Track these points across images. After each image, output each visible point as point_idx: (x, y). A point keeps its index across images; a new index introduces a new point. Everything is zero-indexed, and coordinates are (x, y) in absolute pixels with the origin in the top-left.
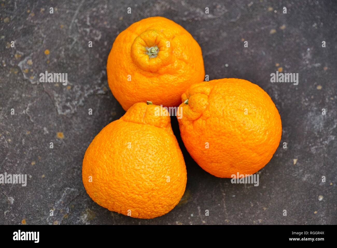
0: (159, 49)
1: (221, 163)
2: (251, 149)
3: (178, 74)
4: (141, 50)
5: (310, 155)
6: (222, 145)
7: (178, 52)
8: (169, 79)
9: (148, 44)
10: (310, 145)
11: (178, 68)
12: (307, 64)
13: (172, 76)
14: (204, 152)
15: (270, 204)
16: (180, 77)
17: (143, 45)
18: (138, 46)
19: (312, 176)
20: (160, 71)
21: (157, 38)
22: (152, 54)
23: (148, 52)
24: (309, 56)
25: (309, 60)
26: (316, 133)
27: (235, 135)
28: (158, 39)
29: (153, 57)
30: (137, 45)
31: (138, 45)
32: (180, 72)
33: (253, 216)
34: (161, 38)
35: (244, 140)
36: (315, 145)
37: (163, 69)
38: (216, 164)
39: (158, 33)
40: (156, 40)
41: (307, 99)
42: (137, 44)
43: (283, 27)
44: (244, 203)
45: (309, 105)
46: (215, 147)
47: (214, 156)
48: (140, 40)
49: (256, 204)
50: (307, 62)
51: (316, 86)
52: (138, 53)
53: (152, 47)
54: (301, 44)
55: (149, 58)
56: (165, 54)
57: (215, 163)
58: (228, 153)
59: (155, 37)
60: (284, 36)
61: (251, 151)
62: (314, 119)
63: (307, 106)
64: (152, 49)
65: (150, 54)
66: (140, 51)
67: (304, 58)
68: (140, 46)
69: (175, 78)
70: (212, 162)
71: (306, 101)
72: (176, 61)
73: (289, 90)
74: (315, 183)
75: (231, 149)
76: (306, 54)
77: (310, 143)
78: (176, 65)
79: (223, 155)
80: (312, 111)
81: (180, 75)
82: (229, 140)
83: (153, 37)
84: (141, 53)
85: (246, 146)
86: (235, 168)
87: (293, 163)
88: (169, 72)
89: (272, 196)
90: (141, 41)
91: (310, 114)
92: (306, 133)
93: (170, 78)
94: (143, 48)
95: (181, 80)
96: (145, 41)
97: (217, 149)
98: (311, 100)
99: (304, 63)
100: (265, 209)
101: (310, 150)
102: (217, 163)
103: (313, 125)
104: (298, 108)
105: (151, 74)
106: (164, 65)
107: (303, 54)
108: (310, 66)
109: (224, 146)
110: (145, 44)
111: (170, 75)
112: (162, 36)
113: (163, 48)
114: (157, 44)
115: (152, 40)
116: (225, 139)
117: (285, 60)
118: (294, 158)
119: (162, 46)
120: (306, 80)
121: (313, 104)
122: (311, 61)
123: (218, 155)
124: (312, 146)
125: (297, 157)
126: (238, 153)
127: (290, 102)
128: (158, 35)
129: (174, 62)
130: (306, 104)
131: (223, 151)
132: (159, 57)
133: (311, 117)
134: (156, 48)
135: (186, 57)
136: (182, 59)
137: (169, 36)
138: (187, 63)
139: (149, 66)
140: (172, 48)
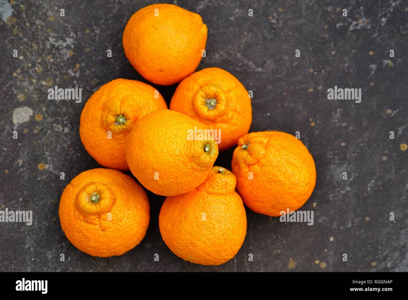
0: (217, 102)
1: (265, 203)
2: (293, 197)
3: (230, 123)
4: (202, 102)
5: (328, 201)
6: (271, 190)
7: (232, 104)
8: (223, 127)
9: (208, 97)
10: (329, 192)
11: (232, 119)
12: (336, 123)
13: (225, 124)
14: (254, 192)
15: (289, 238)
16: (233, 125)
17: (204, 98)
18: (199, 98)
19: (327, 219)
20: (216, 121)
21: (216, 92)
22: (210, 105)
23: (208, 103)
24: (338, 115)
25: (338, 119)
26: (335, 183)
27: (283, 184)
28: (217, 94)
29: (211, 108)
30: (198, 97)
31: (200, 97)
32: (233, 121)
33: (274, 247)
34: (220, 93)
35: (290, 189)
36: (333, 193)
37: (219, 119)
38: (260, 204)
39: (218, 88)
40: (215, 94)
41: (331, 153)
42: (199, 96)
43: (320, 88)
44: (268, 235)
45: (333, 158)
46: (264, 190)
47: (261, 197)
48: (201, 93)
49: (277, 236)
50: (336, 121)
51: (340, 142)
52: (199, 104)
53: (211, 100)
54: (333, 105)
55: (208, 109)
56: (222, 107)
57: (260, 202)
58: (274, 197)
59: (215, 91)
60: (320, 95)
61: (293, 198)
62: (335, 171)
63: (330, 159)
64: (212, 102)
65: (209, 106)
66: (201, 102)
67: (334, 117)
68: (201, 98)
69: (228, 127)
70: (257, 201)
71: (330, 155)
72: (230, 113)
73: (318, 143)
74: (328, 226)
75: (278, 194)
76: (336, 113)
77: (329, 190)
78: (230, 116)
79: (269, 198)
80: (335, 164)
81: (233, 124)
82: (278, 187)
83: (213, 92)
84: (202, 105)
85: (290, 194)
86: (276, 209)
87: (313, 205)
88: (224, 122)
89: (291, 232)
90: (203, 94)
91: (333, 166)
92: (327, 181)
93: (224, 126)
94: (204, 100)
95: (233, 128)
96: (205, 94)
97: (266, 192)
98: (335, 154)
99: (333, 121)
100: (284, 242)
101: (328, 197)
102: (262, 202)
103: (334, 176)
104: (323, 159)
105: (208, 122)
106: (221, 115)
107: (333, 114)
108: (338, 125)
109: (272, 191)
110: (205, 97)
111: (224, 124)
112: (220, 91)
113: (221, 102)
114: (216, 97)
115: (212, 94)
116: (275, 186)
117: (318, 116)
118: (315, 202)
119: (220, 100)
120: (333, 136)
121: (336, 158)
122: (340, 121)
123: (264, 197)
124: (331, 194)
125: (317, 201)
126: (282, 198)
127: (317, 153)
128: (217, 90)
129: (229, 113)
130: (330, 157)
131: (270, 195)
132: (217, 110)
133: (333, 168)
134: (215, 101)
135: (239, 109)
136: (235, 111)
137: (226, 89)
138: (239, 113)
139: (208, 116)
140: (228, 101)
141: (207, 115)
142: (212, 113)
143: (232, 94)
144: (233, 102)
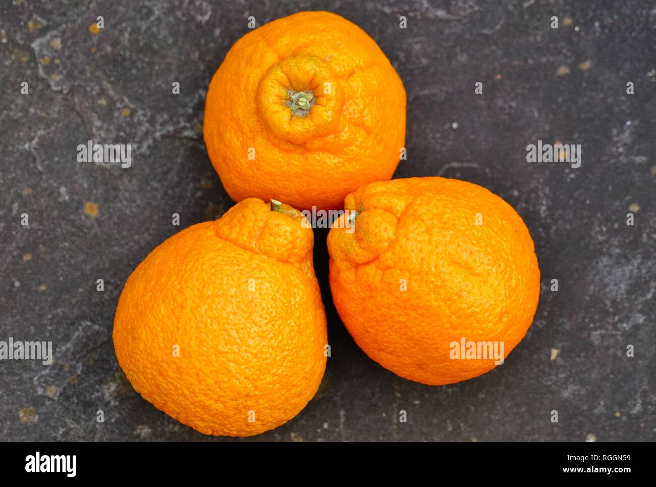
0: (315, 101)
1: (399, 356)
3: (345, 154)
4: (278, 96)
6: (406, 327)
7: (354, 109)
8: (324, 163)
9: (293, 86)
11: (348, 144)
13: (332, 157)
16: (350, 160)
17: (285, 86)
18: (272, 87)
19: (583, 391)
20: (309, 146)
21: (315, 75)
22: (297, 107)
23: (292, 101)
28: (317, 80)
29: (300, 113)
30: (270, 84)
31: (273, 85)
32: (352, 151)
34: (323, 78)
37: (317, 143)
39: (319, 66)
40: (311, 81)
42: (272, 82)
46: (393, 326)
47: (388, 342)
48: (278, 74)
52: (271, 101)
53: (302, 93)
55: (292, 116)
56: (325, 113)
58: (417, 344)
59: (312, 73)
64: (301, 99)
65: (294, 107)
66: (275, 98)
68: (277, 86)
69: (338, 163)
72: (346, 129)
74: (585, 407)
75: (424, 338)
78: (345, 136)
79: (405, 345)
81: (351, 157)
82: (423, 322)
83: (307, 74)
84: (277, 103)
88: (325, 149)
90: (282, 77)
93: (328, 161)
94: (283, 92)
95: (350, 167)
96: (289, 78)
97: (397, 332)
105: (290, 147)
106: (321, 133)
109: (410, 331)
110: (288, 84)
111: (330, 155)
112: (325, 73)
113: (324, 101)
114: (313, 87)
115: (305, 79)
116: (416, 319)
119: (322, 96)
123: (395, 343)
126: (436, 349)
128: (317, 69)
129: (342, 130)
131: (407, 339)
132: (311, 119)
134: (310, 96)
135: (369, 121)
136: (360, 125)
137: (343, 70)
138: (368, 132)
139: (288, 133)
140: (343, 100)
141: (287, 130)
142: (300, 127)
143: (356, 83)
144: (356, 104)
